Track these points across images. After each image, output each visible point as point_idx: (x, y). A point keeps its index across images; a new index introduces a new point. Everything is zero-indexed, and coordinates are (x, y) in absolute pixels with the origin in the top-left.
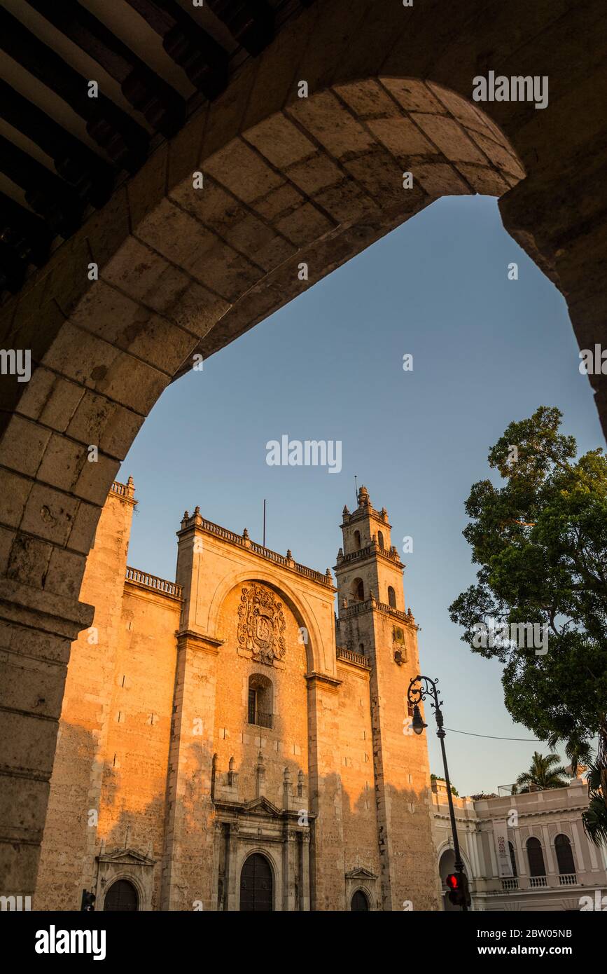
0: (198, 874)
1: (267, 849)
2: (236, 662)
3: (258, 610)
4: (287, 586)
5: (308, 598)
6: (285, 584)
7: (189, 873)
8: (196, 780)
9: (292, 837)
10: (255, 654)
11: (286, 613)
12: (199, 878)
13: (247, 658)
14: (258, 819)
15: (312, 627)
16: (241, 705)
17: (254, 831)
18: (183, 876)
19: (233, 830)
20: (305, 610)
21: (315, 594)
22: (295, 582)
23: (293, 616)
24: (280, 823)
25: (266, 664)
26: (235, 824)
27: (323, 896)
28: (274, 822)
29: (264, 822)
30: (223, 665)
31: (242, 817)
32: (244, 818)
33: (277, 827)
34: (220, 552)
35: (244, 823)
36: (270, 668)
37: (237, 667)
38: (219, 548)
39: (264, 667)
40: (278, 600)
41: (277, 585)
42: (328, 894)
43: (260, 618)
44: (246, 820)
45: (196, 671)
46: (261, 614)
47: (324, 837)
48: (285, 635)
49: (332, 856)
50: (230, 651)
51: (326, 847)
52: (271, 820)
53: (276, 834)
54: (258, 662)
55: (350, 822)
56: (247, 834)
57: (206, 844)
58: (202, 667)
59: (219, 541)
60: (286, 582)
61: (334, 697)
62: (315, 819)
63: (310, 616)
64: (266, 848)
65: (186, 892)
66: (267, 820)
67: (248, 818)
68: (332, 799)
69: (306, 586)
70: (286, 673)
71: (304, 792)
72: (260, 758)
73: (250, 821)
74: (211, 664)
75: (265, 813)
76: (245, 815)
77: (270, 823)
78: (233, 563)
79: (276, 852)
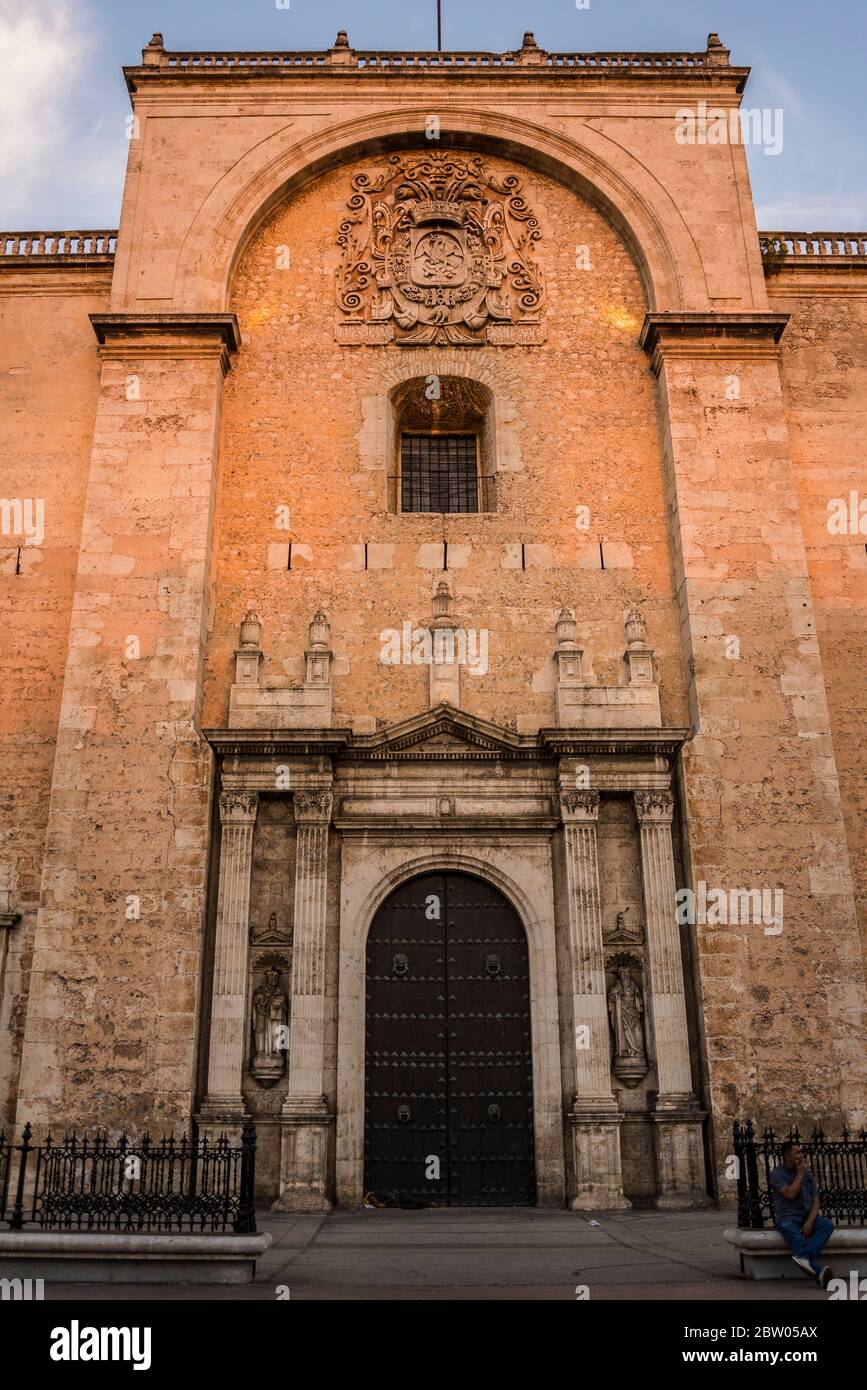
0: (137, 941)
2: (331, 366)
3: (409, 215)
4: (513, 121)
5: (610, 128)
6: (503, 117)
7: (104, 939)
8: (135, 686)
9: (585, 812)
10: (406, 329)
11: (537, 196)
12: (144, 950)
13: (375, 346)
14: (436, 772)
15: (638, 198)
16: (358, 470)
17: (426, 807)
18: (82, 948)
19: (306, 809)
20: (599, 163)
21: (646, 110)
22: (544, 100)
23: (572, 198)
24: (539, 772)
25: (458, 346)
26: (314, 793)
27: (739, 988)
28: (513, 773)
29: (466, 777)
30: (279, 384)
31: (363, 772)
33: (528, 786)
34: (232, 109)
35: (375, 787)
36: (474, 354)
37: (337, 376)
38: (224, 100)
39: (453, 353)
40: (498, 173)
41: (476, 128)
42: (762, 978)
43: (422, 232)
44: (387, 777)
45: (139, 410)
46: (419, 218)
47: (731, 795)
48: (540, 256)
49: (780, 854)
50: (307, 342)
51: (743, 828)
53: (530, 806)
54: (424, 346)
56: (376, 818)
57: (174, 855)
58: (160, 395)
59: (226, 85)
60: (510, 110)
62: (681, 743)
63: (624, 172)
64: (476, 853)
65: (90, 993)
66: (479, 772)
67: (395, 772)
69: (602, 99)
70: (551, 352)
71: (641, 668)
72: (443, 598)
73: (396, 779)
74: (197, 381)
75: (462, 750)
76: (380, 763)
77: (494, 777)
78: (285, 121)
79: (526, 863)
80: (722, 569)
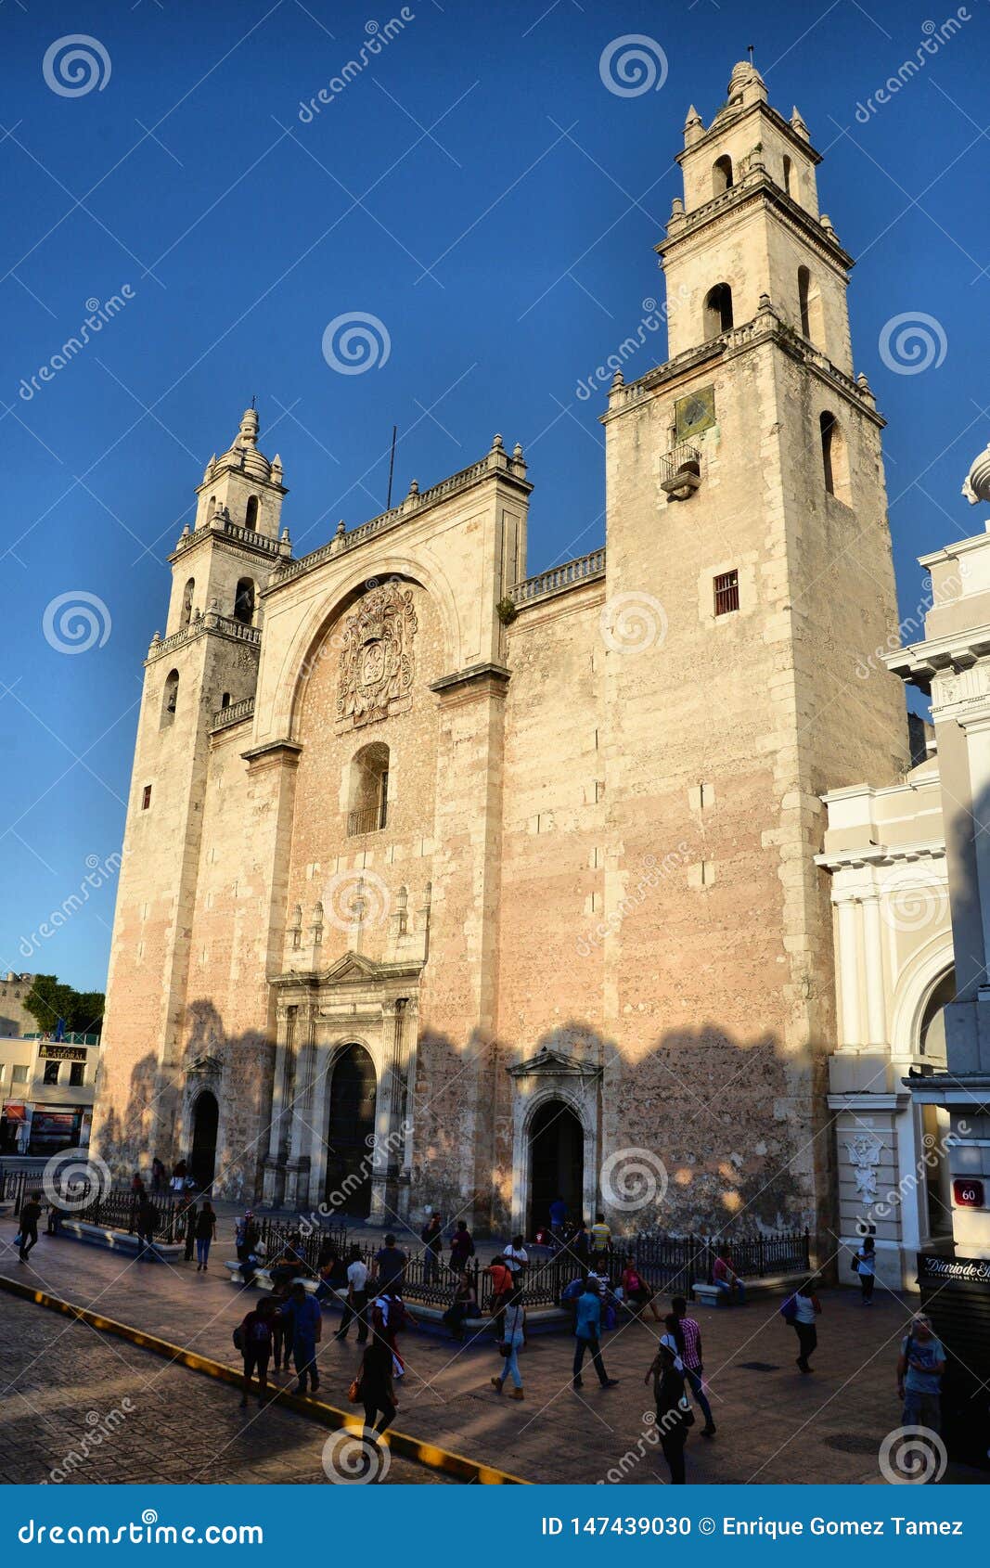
1: (362, 1035)
2: (333, 749)
4: (395, 557)
6: (392, 559)
9: (389, 1011)
10: (359, 717)
13: (348, 732)
14: (351, 989)
16: (338, 813)
17: (348, 1009)
21: (451, 523)
22: (408, 536)
25: (377, 722)
26: (304, 1005)
29: (361, 992)
31: (323, 992)
32: (332, 991)
35: (333, 999)
36: (384, 725)
37: (334, 755)
38: (292, 596)
39: (375, 727)
40: (401, 593)
41: (383, 570)
43: (368, 650)
45: (258, 803)
52: (372, 987)
53: (378, 1008)
54: (365, 726)
55: (540, 955)
56: (330, 1016)
58: (264, 792)
59: (292, 587)
61: (479, 707)
62: (421, 969)
66: (366, 989)
67: (338, 991)
68: (460, 921)
69: (432, 524)
70: (414, 714)
73: (339, 994)
75: (359, 977)
76: (333, 986)
77: (371, 991)
78: (311, 601)
79: (378, 1039)
80: (449, 854)
